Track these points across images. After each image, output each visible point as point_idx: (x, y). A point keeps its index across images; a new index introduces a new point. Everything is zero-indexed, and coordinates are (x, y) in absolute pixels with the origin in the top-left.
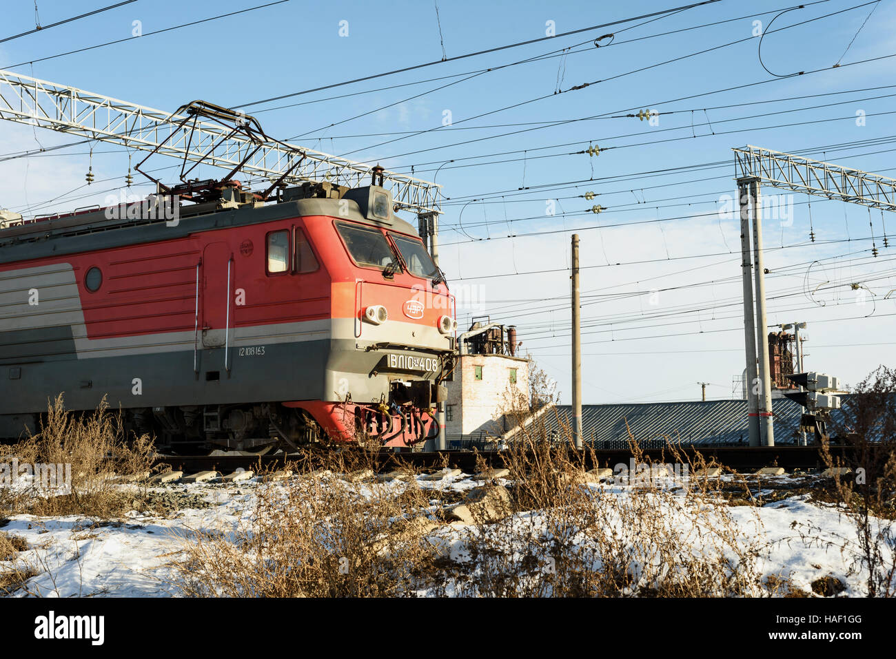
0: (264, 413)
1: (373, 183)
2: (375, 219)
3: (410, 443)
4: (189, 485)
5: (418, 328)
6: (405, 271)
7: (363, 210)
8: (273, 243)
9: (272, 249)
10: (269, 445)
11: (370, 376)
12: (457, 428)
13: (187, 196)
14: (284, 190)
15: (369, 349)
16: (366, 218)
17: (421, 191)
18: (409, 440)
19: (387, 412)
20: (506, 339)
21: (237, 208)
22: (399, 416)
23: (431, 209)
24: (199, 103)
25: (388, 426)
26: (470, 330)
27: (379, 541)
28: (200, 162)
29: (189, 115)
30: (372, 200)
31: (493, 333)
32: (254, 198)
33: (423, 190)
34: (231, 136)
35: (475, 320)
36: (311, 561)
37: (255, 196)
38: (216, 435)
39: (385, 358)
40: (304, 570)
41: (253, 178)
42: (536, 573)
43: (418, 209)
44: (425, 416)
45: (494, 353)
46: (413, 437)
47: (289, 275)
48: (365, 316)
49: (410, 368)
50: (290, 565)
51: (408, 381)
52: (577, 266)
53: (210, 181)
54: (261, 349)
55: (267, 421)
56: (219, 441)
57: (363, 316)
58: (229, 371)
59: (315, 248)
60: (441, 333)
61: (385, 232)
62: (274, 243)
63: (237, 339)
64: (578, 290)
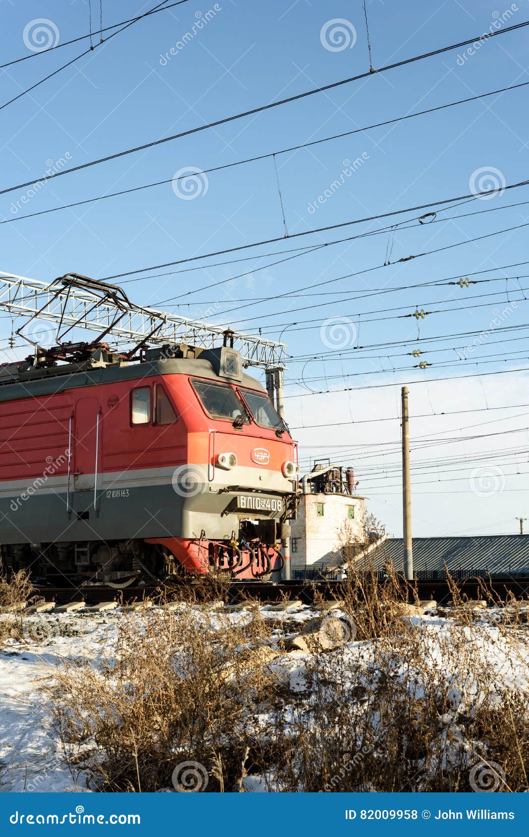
0: (128, 548)
1: (225, 345)
2: (226, 376)
3: (257, 575)
4: (61, 615)
5: (264, 472)
6: (252, 422)
7: (216, 368)
8: (136, 397)
9: (135, 403)
10: (132, 577)
11: (222, 515)
12: (301, 559)
13: (61, 357)
14: (146, 351)
15: (221, 491)
16: (218, 375)
17: (268, 350)
18: (257, 573)
19: (237, 548)
20: (344, 480)
21: (105, 367)
22: (247, 551)
23: (277, 366)
24: (72, 275)
25: (238, 560)
26: (312, 471)
27: (226, 669)
28: (74, 325)
29: (64, 286)
30: (223, 360)
31: (333, 474)
32: (120, 359)
33: (270, 349)
34: (100, 303)
35: (317, 463)
36: (166, 688)
37: (122, 356)
38: (86, 568)
39: (235, 500)
40: (159, 695)
41: (120, 339)
42: (365, 701)
43: (266, 365)
44: (271, 551)
45: (334, 492)
46: (260, 570)
47: (150, 426)
48: (217, 462)
49: (258, 508)
50: (147, 691)
51: (256, 520)
52: (406, 415)
53: (81, 343)
54: (126, 492)
55: (130, 555)
56: (88, 574)
57: (216, 463)
58: (98, 511)
59: (174, 402)
60: (285, 477)
61: (235, 387)
62: (138, 399)
63: (104, 483)
64: (408, 436)
